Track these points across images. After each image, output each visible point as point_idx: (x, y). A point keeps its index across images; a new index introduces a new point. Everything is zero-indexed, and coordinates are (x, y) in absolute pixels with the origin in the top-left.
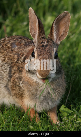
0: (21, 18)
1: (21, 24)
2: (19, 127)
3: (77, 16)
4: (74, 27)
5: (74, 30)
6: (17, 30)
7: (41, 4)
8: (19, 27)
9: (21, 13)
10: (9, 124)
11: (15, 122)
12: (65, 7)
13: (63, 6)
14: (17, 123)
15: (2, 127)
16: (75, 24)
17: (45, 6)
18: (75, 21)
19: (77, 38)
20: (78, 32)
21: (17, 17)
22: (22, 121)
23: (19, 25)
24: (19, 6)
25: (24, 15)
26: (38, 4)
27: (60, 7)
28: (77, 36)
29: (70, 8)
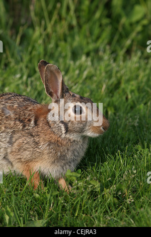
0: (13, 70)
1: (13, 78)
2: (22, 197)
3: (78, 63)
4: (75, 77)
5: (76, 79)
6: (10, 84)
7: (34, 53)
8: (11, 81)
9: (12, 64)
10: (10, 194)
11: (17, 191)
12: (64, 54)
13: (61, 53)
14: (20, 192)
15: (2, 198)
16: (77, 72)
17: (39, 55)
18: (76, 69)
19: (81, 88)
20: (81, 81)
21: (8, 69)
22: (25, 188)
23: (11, 79)
24: (9, 56)
25: (16, 67)
26: (31, 53)
27: (57, 54)
28: (80, 86)
29: (69, 54)
